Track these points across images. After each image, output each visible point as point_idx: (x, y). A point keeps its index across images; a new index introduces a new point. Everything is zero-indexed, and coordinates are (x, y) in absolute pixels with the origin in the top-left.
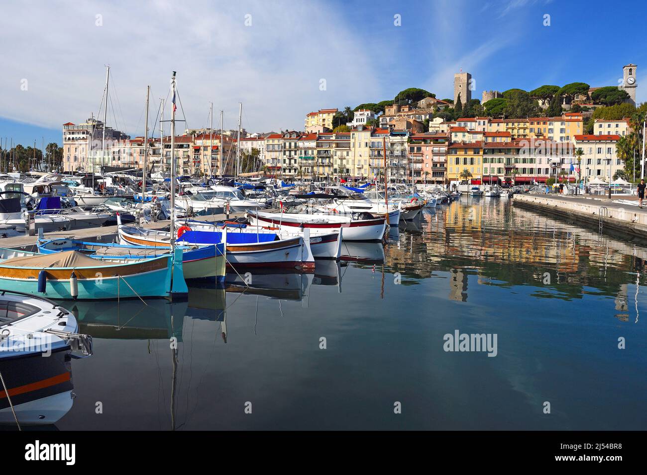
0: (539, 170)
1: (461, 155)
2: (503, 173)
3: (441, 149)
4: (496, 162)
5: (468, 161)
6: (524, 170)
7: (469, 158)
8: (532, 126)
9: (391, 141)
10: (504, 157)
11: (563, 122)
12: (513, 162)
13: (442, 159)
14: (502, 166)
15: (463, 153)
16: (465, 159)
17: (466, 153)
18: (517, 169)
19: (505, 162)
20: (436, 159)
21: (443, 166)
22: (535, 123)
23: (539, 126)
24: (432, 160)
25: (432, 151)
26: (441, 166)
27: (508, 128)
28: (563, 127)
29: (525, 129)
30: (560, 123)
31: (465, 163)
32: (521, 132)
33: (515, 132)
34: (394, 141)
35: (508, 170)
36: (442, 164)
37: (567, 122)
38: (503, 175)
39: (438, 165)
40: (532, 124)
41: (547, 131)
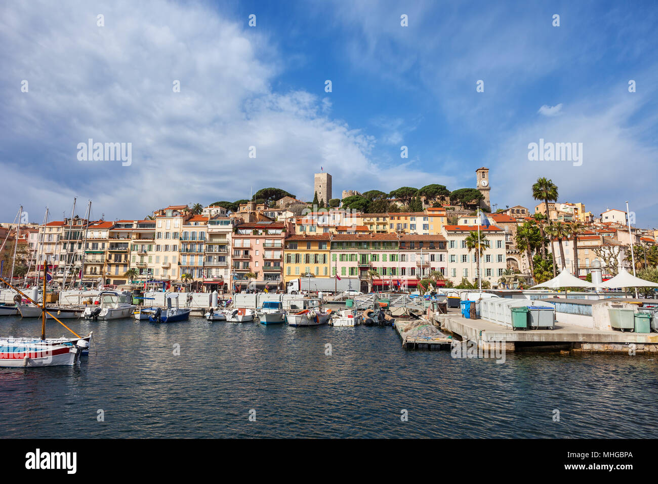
0: (403, 270)
1: (302, 251)
2: (356, 274)
3: (276, 242)
4: (347, 260)
5: (312, 258)
6: (384, 271)
7: (312, 254)
8: (392, 221)
9: (209, 231)
10: (358, 253)
11: (426, 217)
12: (369, 260)
13: (277, 255)
14: (355, 264)
15: (305, 248)
16: (307, 256)
17: (309, 247)
18: (375, 269)
19: (359, 259)
20: (269, 255)
21: (279, 265)
22: (396, 218)
23: (399, 221)
24: (264, 256)
25: (264, 245)
26: (275, 265)
27: (365, 223)
28: (426, 222)
29: (384, 224)
30: (422, 218)
31: (307, 261)
32: (381, 228)
33: (374, 227)
34: (214, 231)
35: (363, 269)
36: (277, 262)
37: (430, 218)
38: (357, 276)
39: (272, 264)
40: (392, 218)
41: (409, 226)
